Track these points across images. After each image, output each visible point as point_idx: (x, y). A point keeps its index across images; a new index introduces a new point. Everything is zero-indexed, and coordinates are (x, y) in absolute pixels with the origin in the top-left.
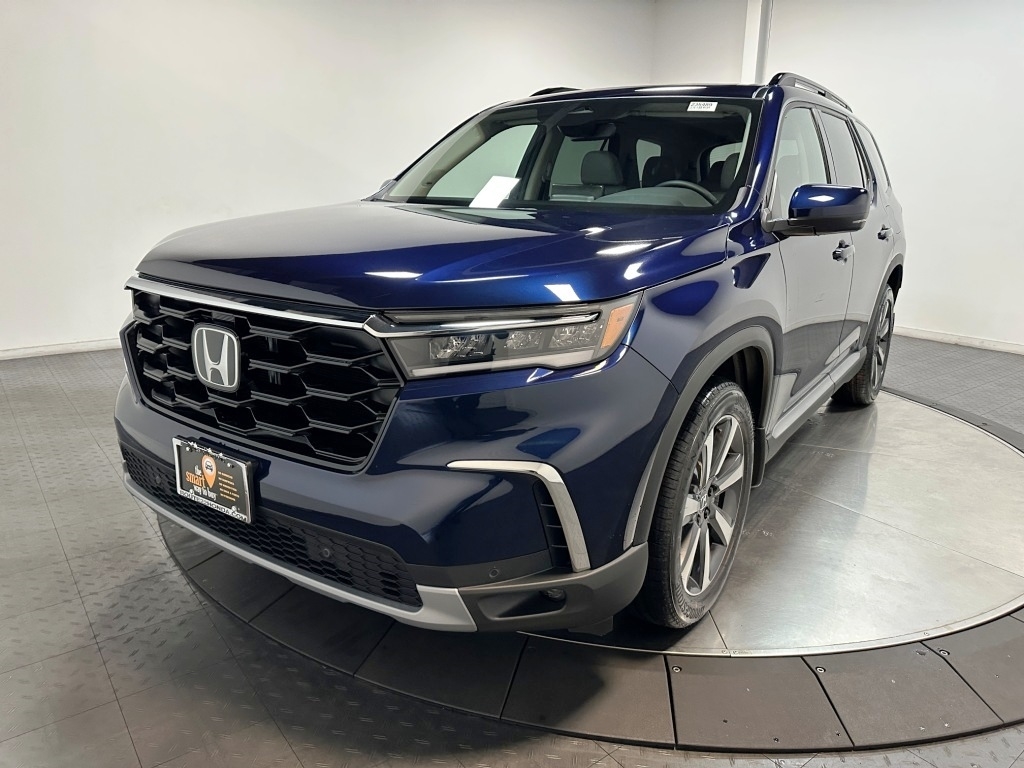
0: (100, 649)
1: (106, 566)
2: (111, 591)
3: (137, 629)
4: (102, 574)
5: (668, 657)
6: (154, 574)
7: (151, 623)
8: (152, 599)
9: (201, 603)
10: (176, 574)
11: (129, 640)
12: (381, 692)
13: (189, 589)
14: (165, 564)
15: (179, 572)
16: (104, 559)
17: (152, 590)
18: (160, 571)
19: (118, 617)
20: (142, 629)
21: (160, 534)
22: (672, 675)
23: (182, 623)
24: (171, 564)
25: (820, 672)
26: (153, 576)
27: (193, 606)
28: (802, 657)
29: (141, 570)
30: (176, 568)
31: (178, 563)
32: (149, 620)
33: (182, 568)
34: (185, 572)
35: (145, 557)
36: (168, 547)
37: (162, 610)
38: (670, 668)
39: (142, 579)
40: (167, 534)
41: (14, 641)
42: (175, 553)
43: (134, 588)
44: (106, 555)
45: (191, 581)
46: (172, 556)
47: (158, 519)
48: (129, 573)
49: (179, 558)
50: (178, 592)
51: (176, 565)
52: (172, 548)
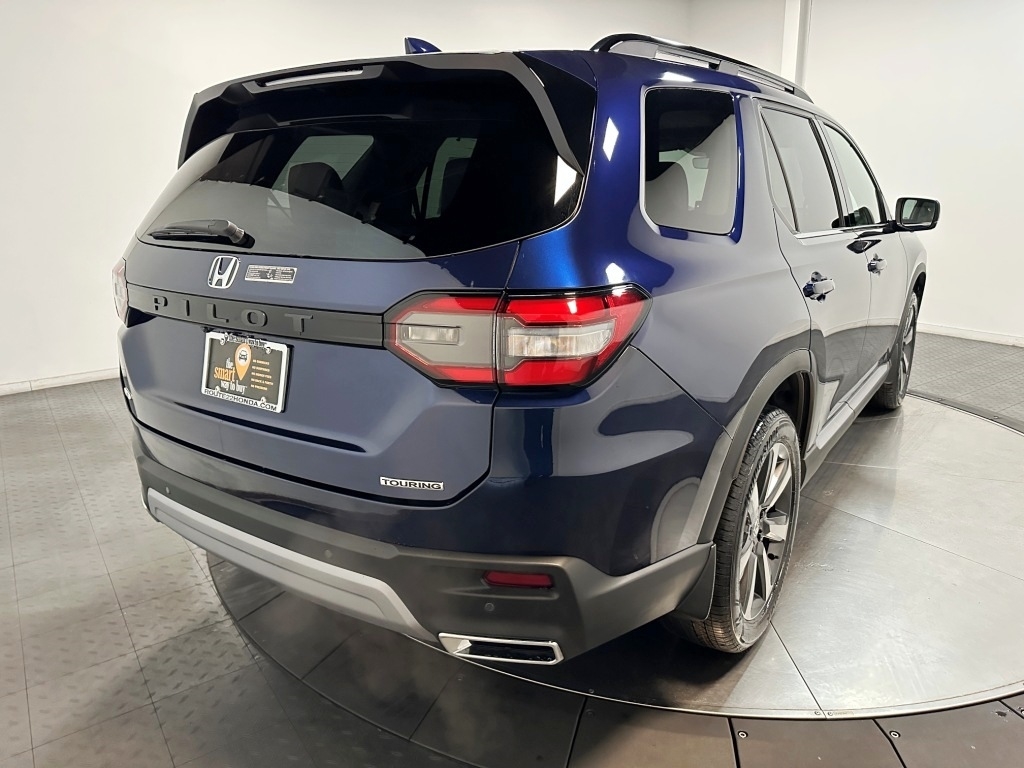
0: (155, 710)
1: (159, 615)
2: (165, 644)
3: (191, 687)
4: (155, 625)
5: (732, 719)
6: (206, 625)
7: (205, 679)
8: (204, 652)
9: (253, 656)
10: (228, 624)
11: (183, 699)
12: (439, 759)
13: (241, 641)
14: (217, 613)
15: (230, 622)
16: (157, 608)
17: (204, 642)
18: (212, 622)
19: (172, 674)
20: (197, 686)
21: (210, 578)
22: (739, 742)
23: (236, 679)
24: (222, 612)
25: (895, 737)
26: (206, 628)
27: (246, 661)
28: (874, 718)
29: (194, 620)
30: (228, 617)
31: (229, 612)
32: (203, 677)
33: (233, 618)
34: (236, 622)
35: (197, 604)
36: (219, 594)
37: (216, 665)
38: (736, 733)
39: (195, 630)
40: (218, 579)
41: (72, 701)
42: (226, 601)
43: (187, 640)
44: (158, 603)
45: (243, 632)
46: (223, 603)
47: (208, 562)
48: (181, 624)
49: (229, 606)
50: (230, 644)
51: (227, 614)
52: (222, 594)
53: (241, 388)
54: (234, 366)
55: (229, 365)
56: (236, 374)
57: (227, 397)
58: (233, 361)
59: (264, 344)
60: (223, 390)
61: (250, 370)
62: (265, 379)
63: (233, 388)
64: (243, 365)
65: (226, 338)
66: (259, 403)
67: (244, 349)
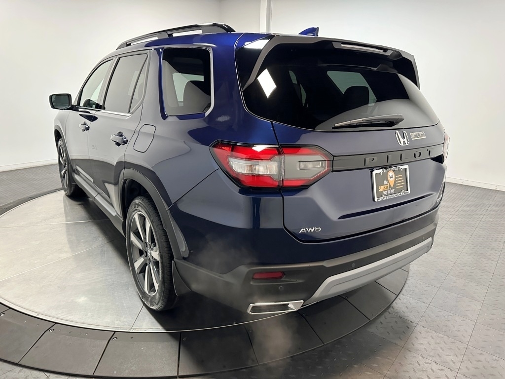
53: (392, 191)
54: (388, 182)
55: (386, 182)
56: (390, 185)
57: (388, 197)
58: (387, 180)
59: (399, 168)
60: (385, 195)
61: (395, 181)
62: (401, 182)
63: (389, 193)
64: (392, 180)
65: (383, 171)
66: (401, 193)
67: (391, 173)
